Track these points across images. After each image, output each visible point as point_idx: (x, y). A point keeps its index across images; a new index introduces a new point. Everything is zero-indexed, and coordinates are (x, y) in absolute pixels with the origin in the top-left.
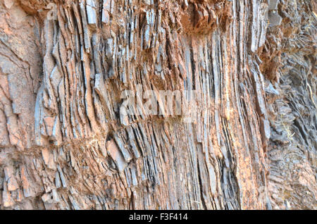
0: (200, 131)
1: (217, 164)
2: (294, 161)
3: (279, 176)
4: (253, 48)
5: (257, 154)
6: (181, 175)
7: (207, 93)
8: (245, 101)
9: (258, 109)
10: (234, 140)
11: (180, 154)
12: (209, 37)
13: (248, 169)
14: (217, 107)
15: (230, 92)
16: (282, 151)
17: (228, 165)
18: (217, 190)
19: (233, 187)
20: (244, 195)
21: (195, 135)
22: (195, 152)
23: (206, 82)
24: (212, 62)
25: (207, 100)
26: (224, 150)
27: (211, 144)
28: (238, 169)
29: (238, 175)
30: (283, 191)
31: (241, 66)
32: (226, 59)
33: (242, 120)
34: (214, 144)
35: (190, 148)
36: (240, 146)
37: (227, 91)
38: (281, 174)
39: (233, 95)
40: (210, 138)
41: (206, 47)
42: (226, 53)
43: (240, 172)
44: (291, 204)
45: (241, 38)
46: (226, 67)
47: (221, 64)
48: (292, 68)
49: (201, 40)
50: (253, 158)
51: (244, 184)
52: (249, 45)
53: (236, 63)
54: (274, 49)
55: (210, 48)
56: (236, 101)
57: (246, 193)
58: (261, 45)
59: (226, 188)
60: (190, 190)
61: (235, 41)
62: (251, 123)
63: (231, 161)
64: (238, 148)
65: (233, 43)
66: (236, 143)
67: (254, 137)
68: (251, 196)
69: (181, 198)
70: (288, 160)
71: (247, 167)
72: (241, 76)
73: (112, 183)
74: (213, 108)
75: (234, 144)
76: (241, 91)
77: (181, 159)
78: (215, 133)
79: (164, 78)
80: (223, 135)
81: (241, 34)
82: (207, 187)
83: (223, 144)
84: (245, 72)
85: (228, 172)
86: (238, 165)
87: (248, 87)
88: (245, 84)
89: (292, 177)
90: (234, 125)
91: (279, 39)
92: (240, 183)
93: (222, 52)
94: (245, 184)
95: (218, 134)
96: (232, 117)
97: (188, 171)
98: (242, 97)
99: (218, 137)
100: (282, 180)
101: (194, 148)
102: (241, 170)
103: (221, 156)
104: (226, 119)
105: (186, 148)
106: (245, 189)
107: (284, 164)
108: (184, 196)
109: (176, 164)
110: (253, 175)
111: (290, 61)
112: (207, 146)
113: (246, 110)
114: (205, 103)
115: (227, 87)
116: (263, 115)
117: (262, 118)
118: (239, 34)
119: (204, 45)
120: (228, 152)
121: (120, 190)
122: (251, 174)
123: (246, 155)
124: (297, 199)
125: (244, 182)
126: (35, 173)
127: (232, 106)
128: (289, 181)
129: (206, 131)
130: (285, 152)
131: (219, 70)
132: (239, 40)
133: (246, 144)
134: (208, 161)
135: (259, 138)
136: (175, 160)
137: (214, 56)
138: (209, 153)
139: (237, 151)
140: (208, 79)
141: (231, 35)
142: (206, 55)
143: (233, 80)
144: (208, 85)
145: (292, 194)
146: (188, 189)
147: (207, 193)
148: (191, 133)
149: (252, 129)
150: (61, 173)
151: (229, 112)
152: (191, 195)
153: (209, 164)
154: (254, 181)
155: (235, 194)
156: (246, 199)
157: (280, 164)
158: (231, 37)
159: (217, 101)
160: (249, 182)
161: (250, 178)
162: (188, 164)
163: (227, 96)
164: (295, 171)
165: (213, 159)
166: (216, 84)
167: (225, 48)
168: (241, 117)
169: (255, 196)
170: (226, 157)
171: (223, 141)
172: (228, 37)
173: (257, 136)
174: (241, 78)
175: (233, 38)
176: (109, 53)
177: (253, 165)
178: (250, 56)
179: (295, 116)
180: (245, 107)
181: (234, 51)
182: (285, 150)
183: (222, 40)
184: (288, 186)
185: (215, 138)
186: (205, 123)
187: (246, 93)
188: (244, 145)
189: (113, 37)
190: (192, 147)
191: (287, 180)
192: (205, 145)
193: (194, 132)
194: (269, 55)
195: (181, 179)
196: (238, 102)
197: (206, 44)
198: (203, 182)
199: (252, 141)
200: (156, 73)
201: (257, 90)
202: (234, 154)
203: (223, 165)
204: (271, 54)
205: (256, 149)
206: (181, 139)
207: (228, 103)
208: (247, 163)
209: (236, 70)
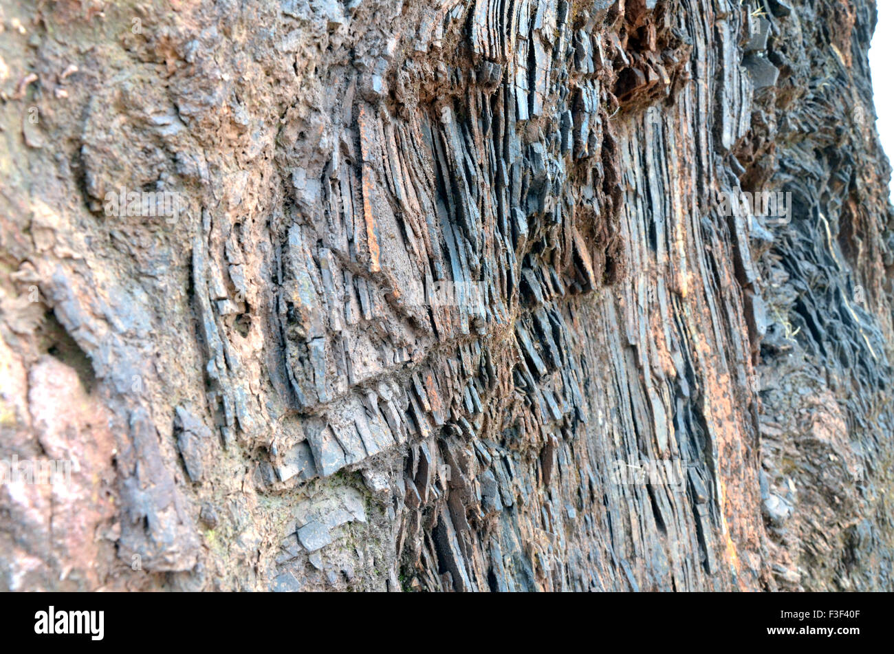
0: (631, 320)
1: (666, 389)
2: (801, 391)
3: (772, 423)
4: (727, 139)
5: (741, 368)
6: (600, 413)
7: (640, 239)
8: (716, 257)
9: (739, 273)
10: (696, 338)
11: (596, 370)
12: (640, 117)
13: (727, 399)
14: (661, 269)
15: (685, 240)
16: (775, 369)
17: (686, 391)
18: (669, 445)
19: (696, 439)
20: (720, 453)
21: (622, 328)
22: (623, 365)
23: (637, 217)
24: (645, 172)
25: (641, 255)
26: (679, 360)
27: (653, 348)
28: (706, 401)
29: (707, 412)
30: (781, 456)
31: (705, 180)
32: (675, 166)
33: (710, 297)
34: (658, 348)
35: (614, 356)
36: (709, 351)
37: (680, 236)
38: (776, 420)
39: (690, 243)
40: (652, 335)
41: (634, 140)
42: (674, 153)
43: (710, 405)
44: (796, 485)
45: (703, 118)
46: (676, 183)
47: (665, 178)
48: (790, 178)
49: (624, 126)
50: (735, 377)
51: (719, 431)
52: (717, 132)
53: (694, 173)
54: (763, 139)
55: (642, 141)
56: (696, 255)
57: (725, 449)
58: (742, 133)
59: (684, 439)
60: (618, 445)
61: (689, 124)
62: (728, 303)
63: (691, 384)
64: (705, 355)
65: (687, 130)
66: (702, 346)
67: (736, 331)
68: (734, 455)
69: (602, 461)
70: (789, 388)
71: (724, 394)
72: (704, 201)
73: (518, 417)
74: (654, 273)
75: (698, 347)
76: (705, 235)
77: (599, 381)
78: (661, 325)
79: (598, 213)
80: (676, 329)
81: (702, 110)
82: (648, 438)
83: (677, 347)
84: (713, 195)
85: (686, 408)
86: (707, 392)
87: (720, 225)
88: (712, 219)
89: (799, 425)
90: (696, 308)
91: (772, 116)
92: (712, 428)
93: (667, 149)
94: (721, 429)
95: (665, 326)
96: (691, 290)
97: (612, 405)
98: (708, 247)
99: (667, 333)
100: (779, 432)
101: (622, 359)
102: (714, 402)
103: (673, 373)
104: (679, 295)
105: (607, 356)
106: (721, 440)
107: (781, 396)
108: (608, 455)
109: (590, 390)
110: (735, 412)
111: (786, 163)
112: (646, 353)
113: (716, 275)
114: (637, 261)
115: (678, 227)
116: (750, 286)
117: (748, 293)
118: (698, 109)
119: (630, 136)
120: (687, 363)
121: (530, 428)
122: (733, 408)
123: (720, 371)
124: (808, 472)
125: (720, 425)
126: (450, 384)
127: (689, 267)
128: (794, 436)
129: (644, 320)
130: (782, 370)
131: (663, 191)
132: (698, 123)
133: (720, 346)
134: (649, 384)
135: (746, 335)
136: (587, 383)
137: (650, 159)
138: (651, 368)
139: (703, 363)
140: (640, 210)
141: (681, 112)
142: (636, 158)
143: (690, 212)
144: (641, 223)
145: (798, 463)
146: (613, 443)
147: (650, 451)
148: (615, 325)
149: (731, 315)
150: (472, 387)
151: (685, 280)
152: (619, 454)
153: (651, 390)
154: (737, 423)
155: (701, 453)
156: (724, 461)
157: (772, 397)
158: (682, 118)
159: (662, 257)
160: (728, 425)
161: (730, 418)
162: (610, 391)
163: (680, 245)
164: (803, 411)
165: (659, 379)
166: (656, 219)
167: (671, 143)
168: (707, 290)
169: (740, 454)
170: (682, 376)
171: (676, 340)
172: (677, 117)
173: (740, 331)
174: (705, 206)
175: (686, 120)
176: (541, 171)
177: (734, 392)
178: (720, 158)
179: (796, 289)
180: (714, 269)
181: (688, 148)
182: (783, 366)
183: (665, 124)
184: (789, 445)
185: (660, 335)
186: (641, 303)
187: (715, 240)
188: (715, 349)
189: (541, 140)
190: (618, 355)
191: (789, 431)
192: (642, 351)
193: (621, 322)
194: (751, 153)
195: (601, 422)
196: (701, 260)
197: (634, 133)
198: (640, 428)
199: (731, 342)
200: (585, 204)
201: (738, 232)
202: (697, 369)
203: (678, 393)
204: (755, 149)
205: (740, 357)
206: (595, 339)
207: (684, 262)
208: (724, 388)
209: (694, 188)
